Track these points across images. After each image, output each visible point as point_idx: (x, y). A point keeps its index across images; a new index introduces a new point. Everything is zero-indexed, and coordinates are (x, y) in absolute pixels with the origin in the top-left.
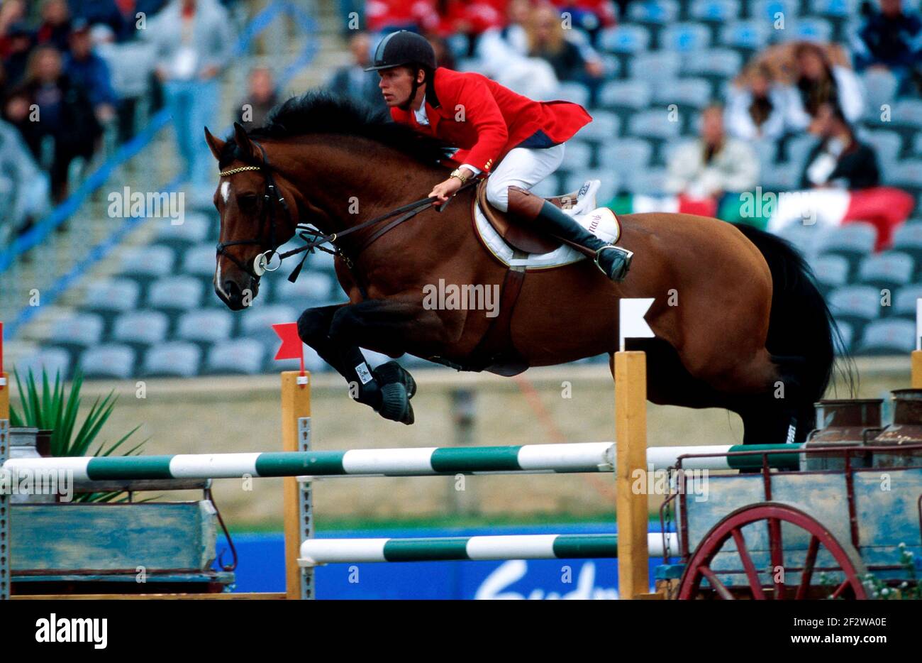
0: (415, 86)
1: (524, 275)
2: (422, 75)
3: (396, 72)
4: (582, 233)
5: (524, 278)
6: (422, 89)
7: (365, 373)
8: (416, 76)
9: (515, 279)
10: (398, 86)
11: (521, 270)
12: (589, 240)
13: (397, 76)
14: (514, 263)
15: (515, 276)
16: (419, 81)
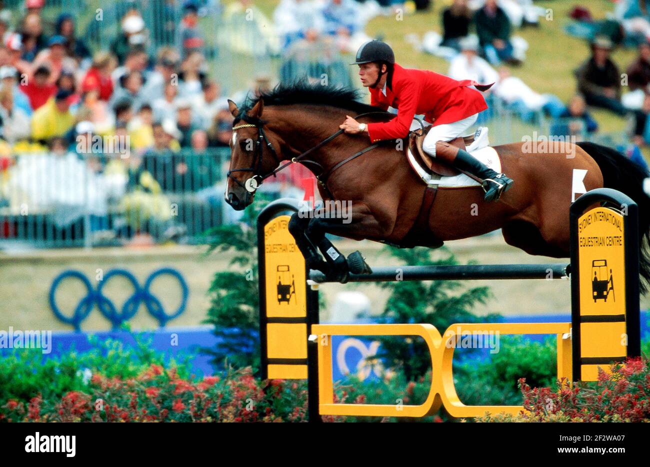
0: (380, 74)
1: (437, 191)
2: (385, 67)
3: (368, 65)
4: (483, 168)
5: (436, 193)
6: (384, 77)
7: (334, 253)
8: (380, 68)
9: (431, 192)
10: (369, 74)
11: (435, 187)
12: (487, 172)
13: (369, 68)
14: (432, 182)
15: (430, 191)
16: (383, 71)
